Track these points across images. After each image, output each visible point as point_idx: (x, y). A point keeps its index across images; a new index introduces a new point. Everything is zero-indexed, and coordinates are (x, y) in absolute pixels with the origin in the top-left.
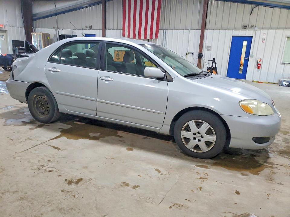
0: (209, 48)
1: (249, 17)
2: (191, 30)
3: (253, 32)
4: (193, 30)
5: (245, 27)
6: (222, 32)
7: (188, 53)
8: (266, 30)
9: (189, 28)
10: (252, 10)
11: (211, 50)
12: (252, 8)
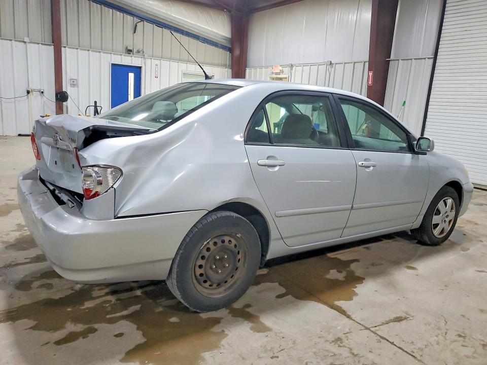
0: (73, 82)
1: (132, 35)
2: (31, 42)
3: (142, 60)
4: (35, 43)
5: (129, 51)
6: (94, 55)
7: (30, 90)
8: (158, 60)
9: (26, 40)
10: (136, 25)
11: (78, 87)
12: (135, 23)
